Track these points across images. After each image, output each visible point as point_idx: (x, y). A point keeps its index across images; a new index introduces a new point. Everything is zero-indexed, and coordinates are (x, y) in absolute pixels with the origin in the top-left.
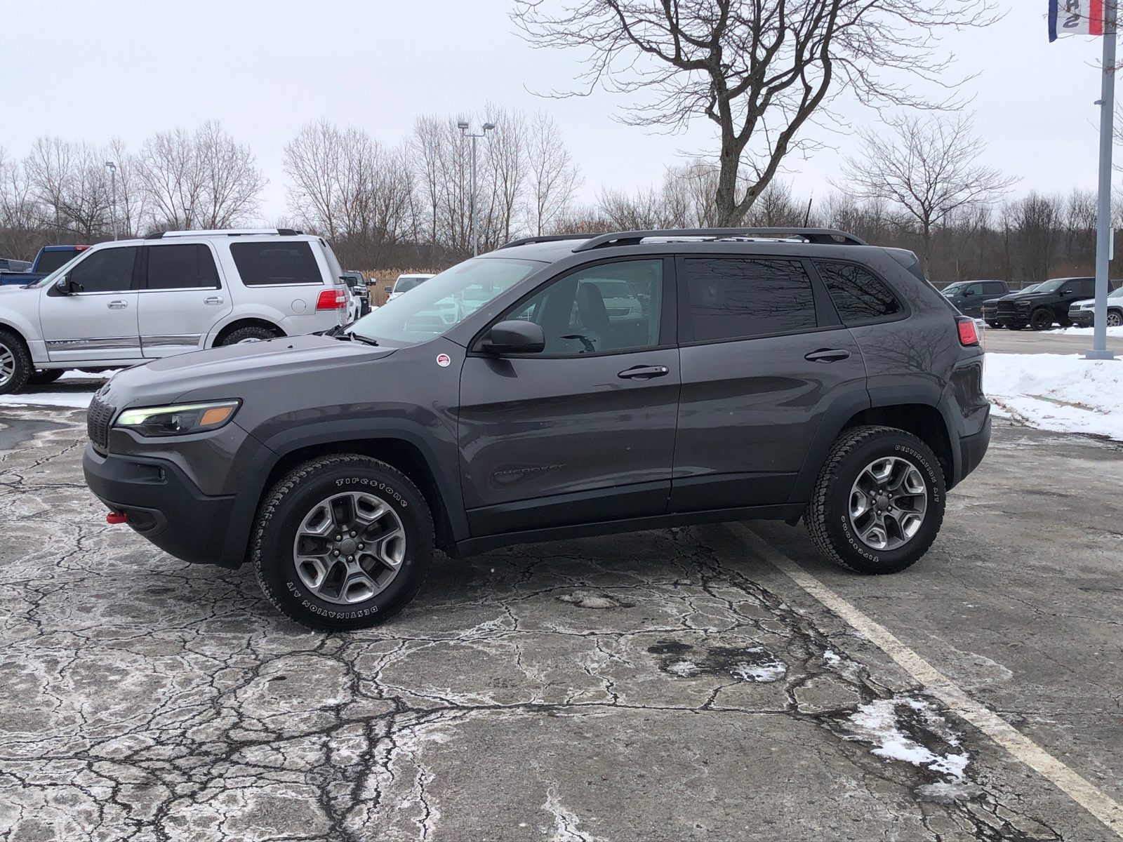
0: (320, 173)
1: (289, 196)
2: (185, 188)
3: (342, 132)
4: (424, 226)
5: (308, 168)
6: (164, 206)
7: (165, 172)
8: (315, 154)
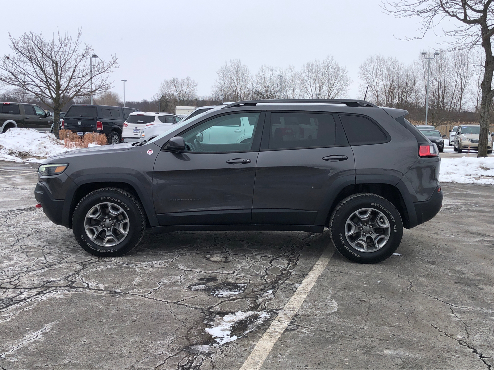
0: (374, 77)
1: (360, 87)
2: (317, 85)
3: (386, 59)
4: (420, 101)
5: (369, 75)
6: (308, 93)
7: (309, 78)
8: (373, 69)
